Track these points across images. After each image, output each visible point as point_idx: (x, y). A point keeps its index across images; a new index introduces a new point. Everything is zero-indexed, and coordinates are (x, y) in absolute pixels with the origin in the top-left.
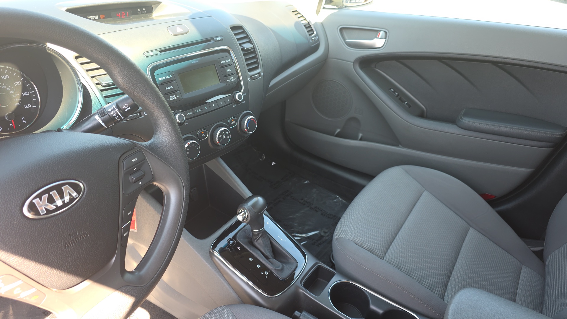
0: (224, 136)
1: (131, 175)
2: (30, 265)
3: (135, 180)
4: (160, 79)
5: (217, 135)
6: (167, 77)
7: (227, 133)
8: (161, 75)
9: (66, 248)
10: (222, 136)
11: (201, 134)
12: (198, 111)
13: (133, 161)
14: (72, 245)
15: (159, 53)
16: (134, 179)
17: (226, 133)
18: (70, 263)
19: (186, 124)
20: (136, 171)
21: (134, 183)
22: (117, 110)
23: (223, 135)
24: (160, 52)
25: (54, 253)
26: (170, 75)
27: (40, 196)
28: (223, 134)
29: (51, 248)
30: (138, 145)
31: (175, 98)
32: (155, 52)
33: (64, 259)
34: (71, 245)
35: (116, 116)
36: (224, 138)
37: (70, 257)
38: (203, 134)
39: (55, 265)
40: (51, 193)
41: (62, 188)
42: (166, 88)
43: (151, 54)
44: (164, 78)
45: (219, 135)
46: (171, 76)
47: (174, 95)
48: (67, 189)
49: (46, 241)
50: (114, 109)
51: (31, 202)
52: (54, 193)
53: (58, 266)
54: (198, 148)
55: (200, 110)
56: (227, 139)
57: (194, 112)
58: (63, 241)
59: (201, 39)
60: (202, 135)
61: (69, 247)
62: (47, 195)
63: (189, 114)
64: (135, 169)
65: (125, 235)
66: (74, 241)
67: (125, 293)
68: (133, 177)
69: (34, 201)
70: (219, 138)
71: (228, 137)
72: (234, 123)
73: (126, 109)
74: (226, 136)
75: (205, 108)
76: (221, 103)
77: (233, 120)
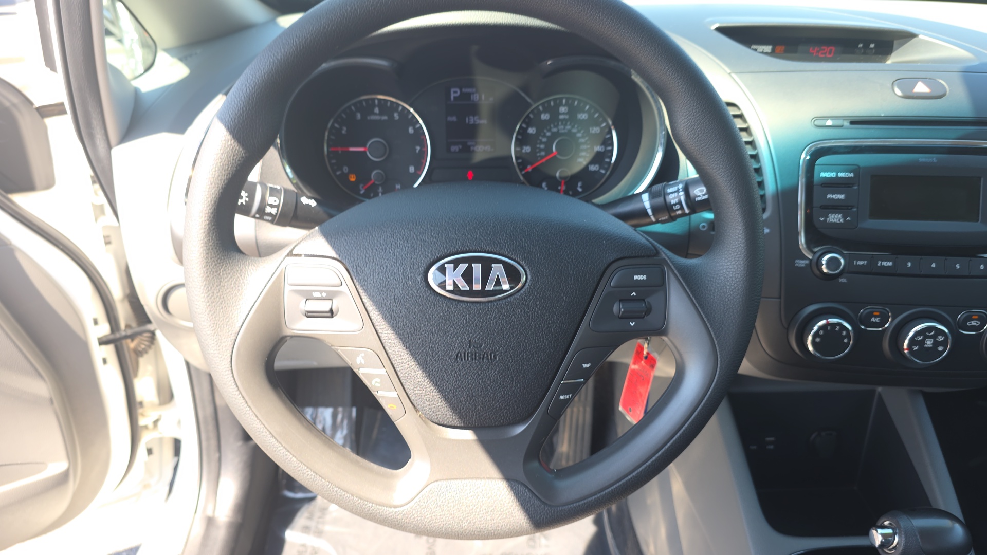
0: (929, 343)
1: (621, 301)
2: (402, 354)
3: (623, 312)
4: (823, 175)
5: (911, 334)
6: (841, 175)
7: (941, 338)
8: (828, 167)
9: (456, 359)
10: (923, 340)
11: (871, 315)
12: (884, 263)
13: (636, 277)
14: (468, 359)
15: (846, 124)
16: (622, 310)
17: (940, 337)
18: (453, 384)
19: (843, 280)
20: (634, 299)
21: (620, 318)
22: (682, 193)
23: (926, 337)
24: (852, 123)
25: (439, 356)
26: (850, 172)
27: (456, 263)
28: (930, 337)
29: (438, 347)
30: (664, 255)
31: (839, 220)
32: (839, 122)
33: (448, 374)
34: (465, 359)
35: (675, 204)
36: (926, 346)
37: (457, 376)
38: (876, 317)
39: (432, 374)
40: (473, 265)
41: (493, 265)
42: (829, 196)
43: (829, 123)
44: (833, 175)
45: (917, 334)
46: (852, 175)
47: (839, 213)
48: (498, 270)
49: (435, 331)
50: (678, 191)
51: (444, 264)
52: (477, 268)
53: (436, 380)
54: (846, 340)
55: (890, 264)
56: (933, 352)
57: (873, 263)
58: (457, 346)
59: (971, 116)
60: (873, 319)
61: (462, 359)
62: (467, 265)
63: (860, 263)
64: (634, 294)
65: (562, 397)
66: (472, 355)
67: (514, 493)
68: (623, 306)
69: (446, 265)
70: (912, 342)
71: (940, 349)
72: (975, 324)
73: (699, 196)
74: (936, 344)
75: (907, 264)
76: (958, 266)
77: (976, 317)
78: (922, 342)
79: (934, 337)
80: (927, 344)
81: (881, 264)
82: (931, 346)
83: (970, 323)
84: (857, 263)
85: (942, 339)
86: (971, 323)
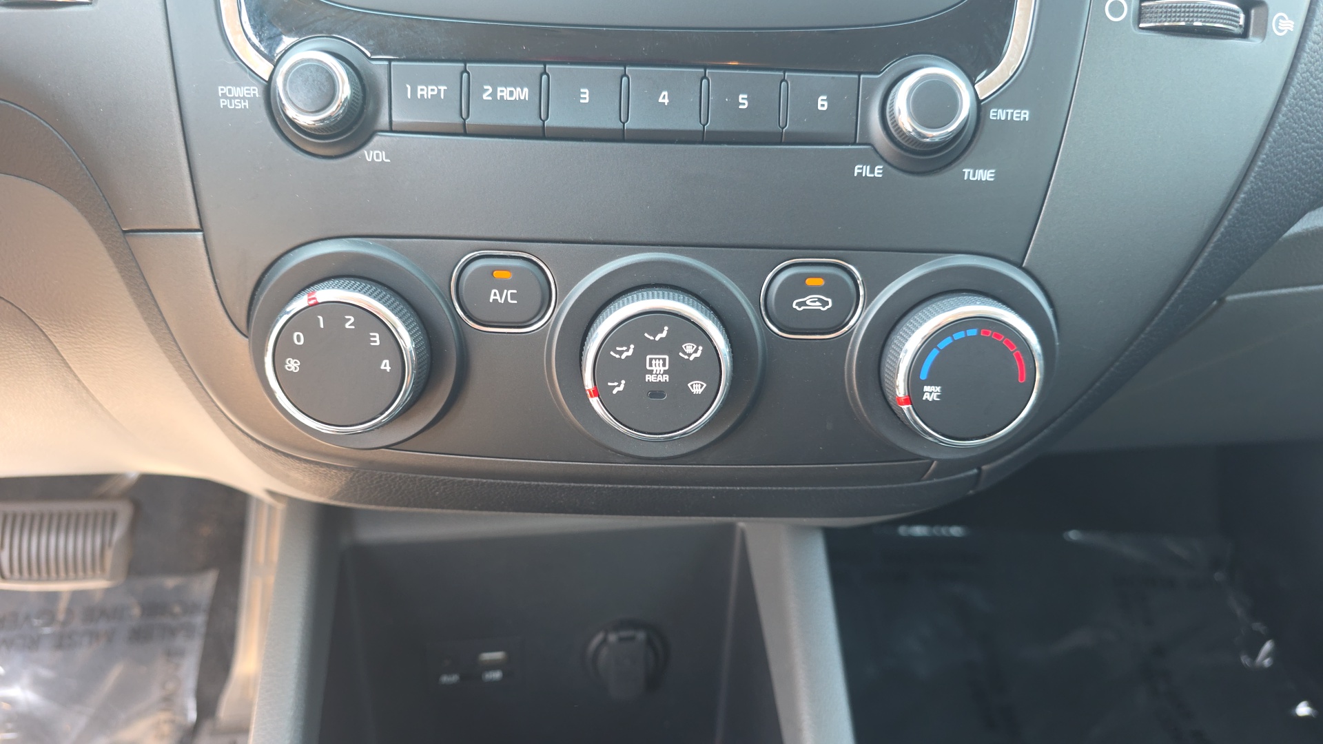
0: (658, 369)
5: (600, 335)
7: (691, 351)
10: (638, 359)
11: (488, 280)
12: (504, 92)
17: (689, 348)
19: (376, 156)
23: (646, 348)
28: (657, 348)
36: (649, 378)
38: (501, 285)
54: (390, 365)
55: (522, 93)
56: (677, 401)
57: (466, 94)
60: (494, 295)
63: (426, 91)
74: (681, 371)
75: (578, 95)
76: (743, 101)
77: (819, 282)
78: (636, 367)
79: (670, 347)
80: (651, 372)
81: (494, 94)
82: (666, 378)
83: (799, 304)
84: (414, 91)
85: (698, 354)
86: (804, 303)
